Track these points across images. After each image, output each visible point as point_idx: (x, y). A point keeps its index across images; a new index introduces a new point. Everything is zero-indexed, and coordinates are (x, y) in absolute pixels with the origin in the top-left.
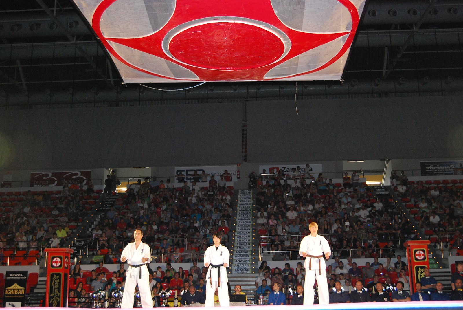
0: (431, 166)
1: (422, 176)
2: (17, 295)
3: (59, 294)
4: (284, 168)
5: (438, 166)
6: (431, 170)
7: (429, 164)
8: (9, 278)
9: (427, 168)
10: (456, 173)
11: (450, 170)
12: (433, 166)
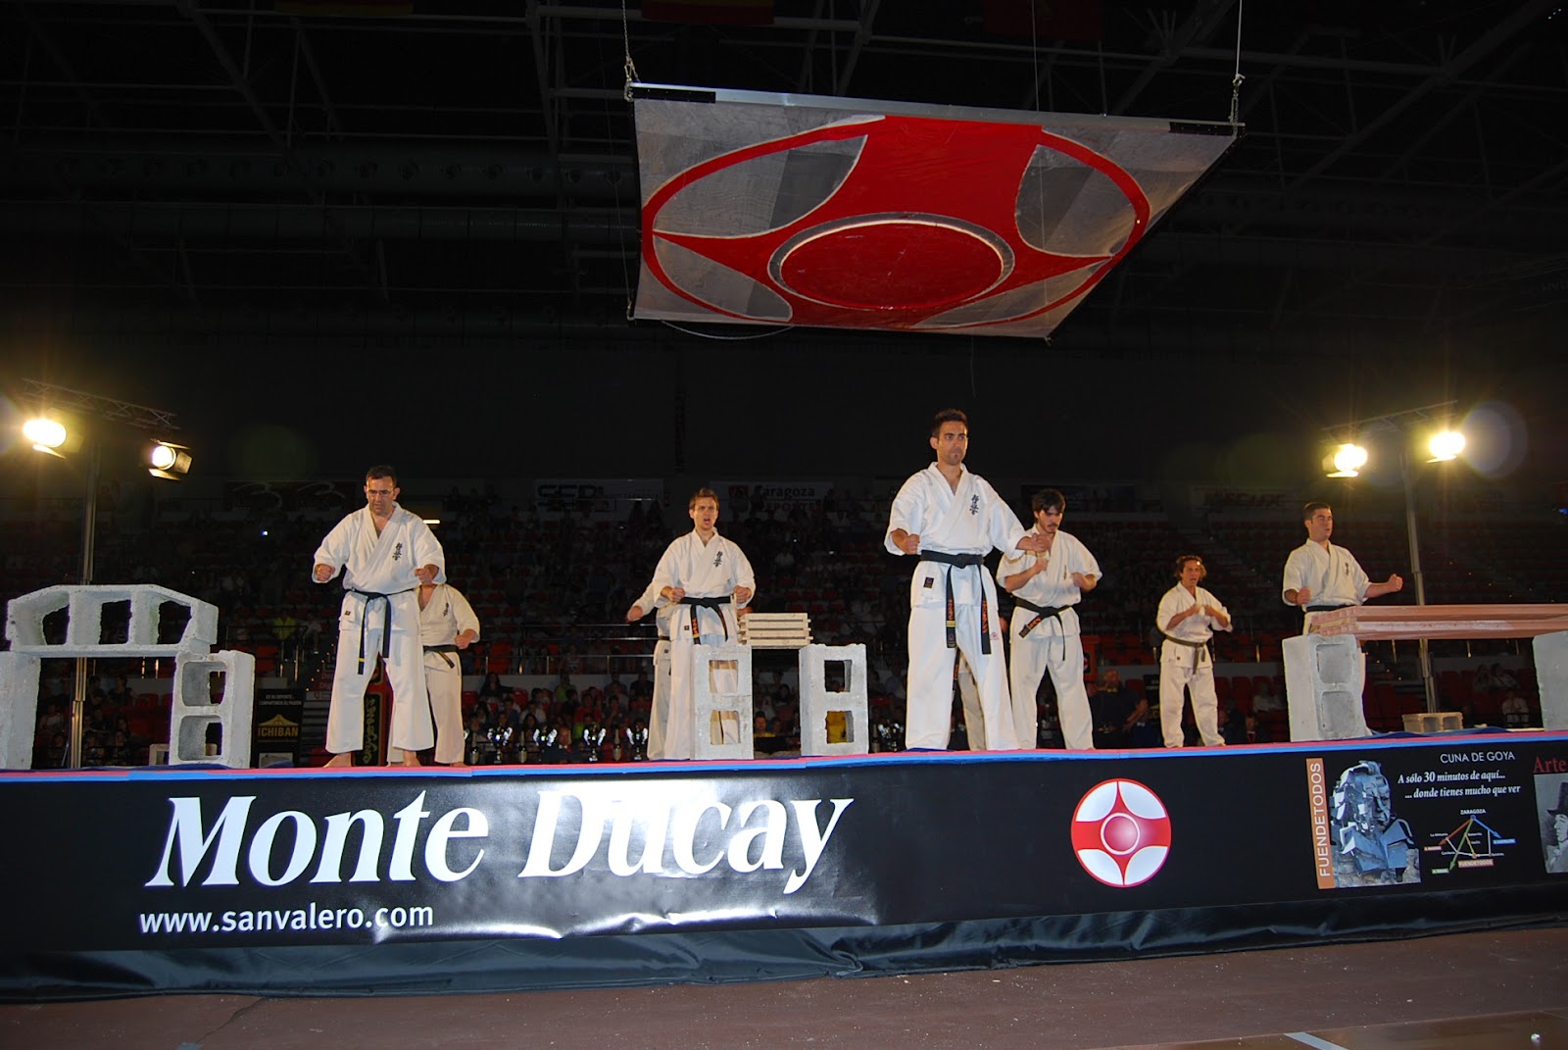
2: (283, 738)
3: (375, 736)
8: (265, 703)
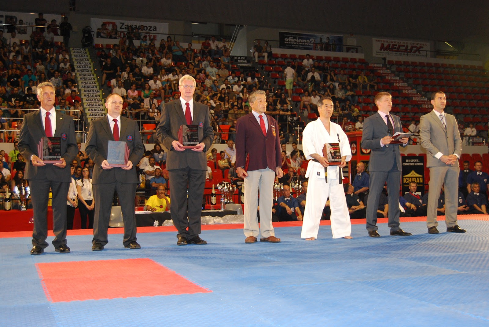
0: (290, 37)
1: (280, 48)
4: (122, 24)
5: (297, 38)
6: (290, 43)
7: (288, 36)
9: (285, 39)
10: (315, 49)
11: (310, 44)
12: (292, 38)
